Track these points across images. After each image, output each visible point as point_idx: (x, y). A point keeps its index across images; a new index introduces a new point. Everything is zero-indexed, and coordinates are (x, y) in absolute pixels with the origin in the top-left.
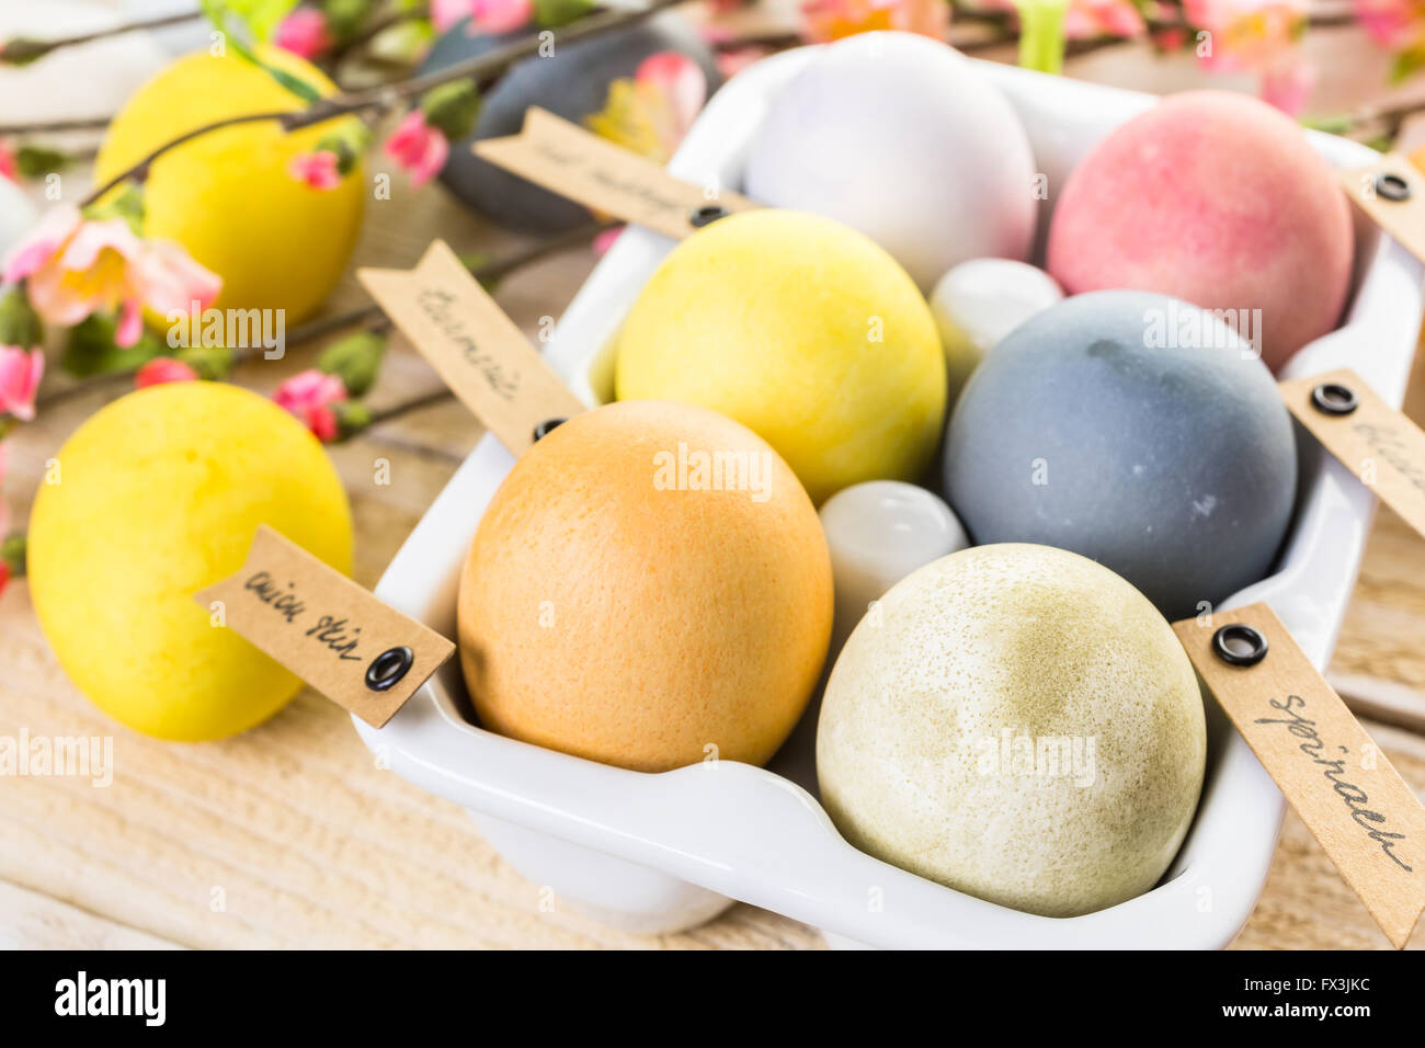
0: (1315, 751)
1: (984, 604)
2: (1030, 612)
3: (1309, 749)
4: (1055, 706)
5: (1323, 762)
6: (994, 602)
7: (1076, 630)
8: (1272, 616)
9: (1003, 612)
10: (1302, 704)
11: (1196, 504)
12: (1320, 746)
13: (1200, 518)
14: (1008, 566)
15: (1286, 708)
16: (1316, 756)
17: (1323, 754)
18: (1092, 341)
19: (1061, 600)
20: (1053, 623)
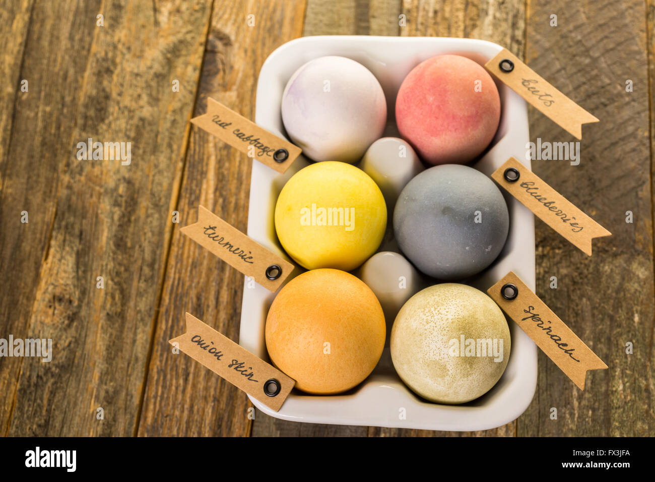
0: (542, 326)
1: (445, 330)
3: (540, 325)
5: (545, 329)
6: (448, 329)
7: (474, 331)
8: (515, 276)
9: (452, 332)
10: (533, 309)
11: (487, 250)
12: (543, 323)
13: (488, 252)
14: (447, 312)
15: (529, 312)
16: (542, 327)
17: (545, 326)
18: (443, 208)
19: (467, 321)
20: (467, 331)
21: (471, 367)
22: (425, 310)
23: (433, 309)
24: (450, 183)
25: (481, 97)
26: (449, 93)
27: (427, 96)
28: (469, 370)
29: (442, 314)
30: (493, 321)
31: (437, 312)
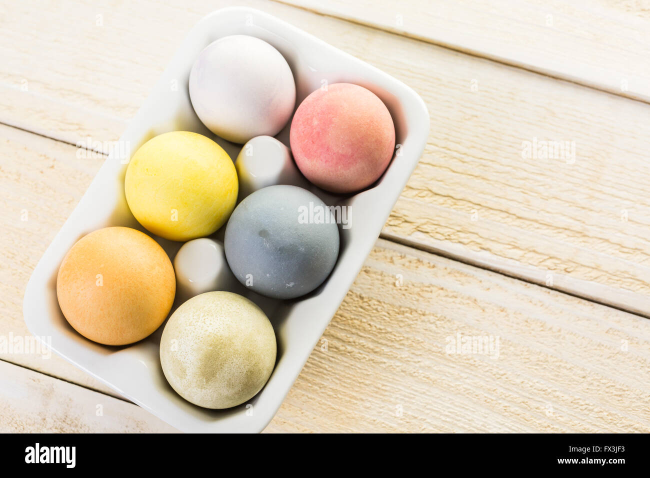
1: (199, 339)
2: (211, 345)
4: (213, 374)
6: (202, 339)
7: (223, 352)
9: (203, 344)
11: (287, 284)
13: (289, 288)
14: (210, 324)
18: (261, 229)
19: (222, 341)
20: (217, 350)
21: (207, 382)
22: (196, 312)
23: (202, 315)
24: (282, 209)
25: (363, 143)
26: (333, 125)
27: (314, 118)
28: (204, 384)
29: (205, 324)
30: (249, 352)
31: (203, 319)
